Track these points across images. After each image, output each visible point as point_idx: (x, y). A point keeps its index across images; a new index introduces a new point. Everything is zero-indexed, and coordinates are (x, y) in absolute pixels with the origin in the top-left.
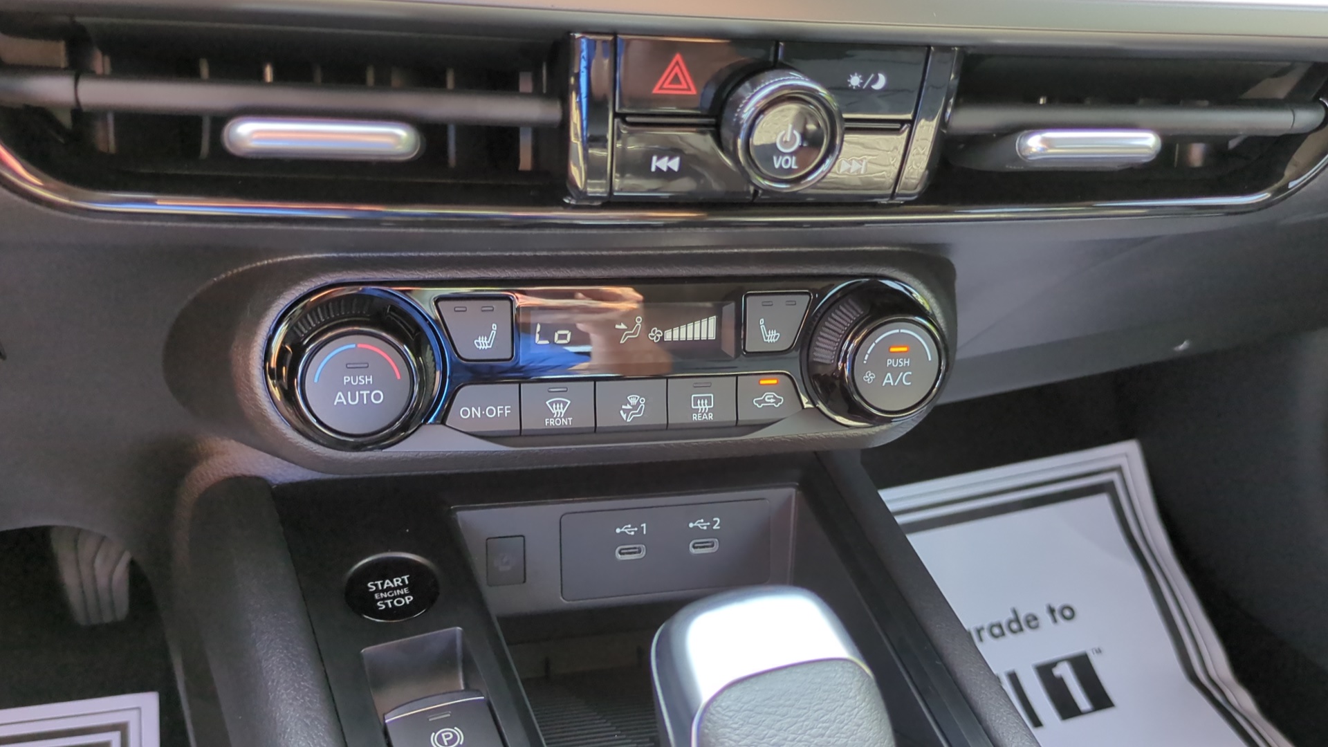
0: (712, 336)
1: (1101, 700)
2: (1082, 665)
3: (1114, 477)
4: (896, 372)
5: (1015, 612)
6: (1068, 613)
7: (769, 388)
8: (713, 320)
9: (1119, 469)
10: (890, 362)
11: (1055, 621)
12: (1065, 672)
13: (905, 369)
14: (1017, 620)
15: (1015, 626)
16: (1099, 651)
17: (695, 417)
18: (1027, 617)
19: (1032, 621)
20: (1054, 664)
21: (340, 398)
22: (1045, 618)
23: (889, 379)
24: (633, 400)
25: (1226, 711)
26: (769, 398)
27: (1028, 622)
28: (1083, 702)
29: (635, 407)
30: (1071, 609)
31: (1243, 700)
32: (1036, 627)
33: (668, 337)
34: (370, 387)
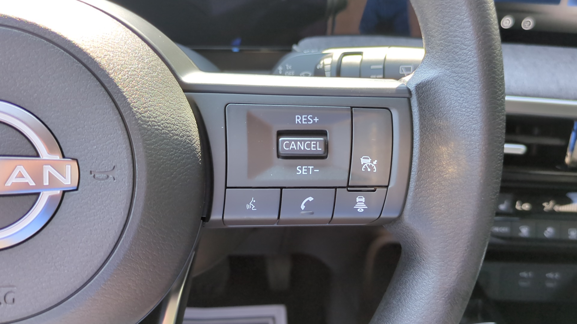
17: (570, 237)
33: (561, 209)
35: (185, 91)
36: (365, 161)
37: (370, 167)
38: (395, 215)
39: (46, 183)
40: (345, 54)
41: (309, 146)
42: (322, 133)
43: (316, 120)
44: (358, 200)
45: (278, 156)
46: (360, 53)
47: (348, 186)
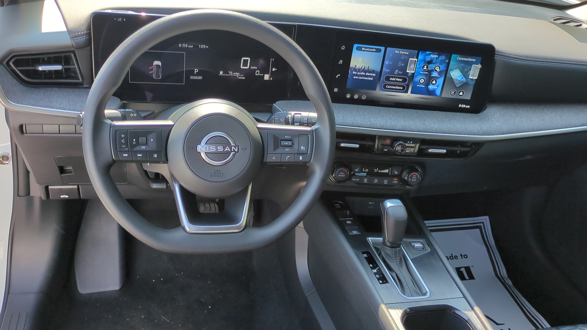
0: (388, 172)
1: (471, 277)
2: (468, 269)
3: (482, 224)
4: (414, 179)
5: (452, 254)
6: (466, 256)
7: (395, 180)
8: (388, 170)
9: (483, 223)
10: (413, 178)
11: (462, 258)
12: (463, 270)
13: (415, 179)
14: (452, 256)
15: (451, 258)
16: (473, 266)
17: (385, 183)
18: (455, 256)
19: (456, 257)
20: (461, 268)
21: (339, 175)
22: (459, 257)
23: (413, 180)
24: (376, 180)
25: (504, 284)
26: (395, 181)
27: (455, 257)
28: (467, 277)
29: (376, 181)
30: (466, 255)
31: (509, 282)
32: (457, 259)
33: (381, 172)
34: (343, 174)
35: (258, 129)
36: (302, 147)
37: (303, 149)
38: (309, 160)
39: (233, 150)
40: (295, 114)
41: (289, 143)
42: (292, 140)
43: (290, 137)
44: (300, 157)
45: (281, 146)
46: (300, 114)
47: (298, 153)
